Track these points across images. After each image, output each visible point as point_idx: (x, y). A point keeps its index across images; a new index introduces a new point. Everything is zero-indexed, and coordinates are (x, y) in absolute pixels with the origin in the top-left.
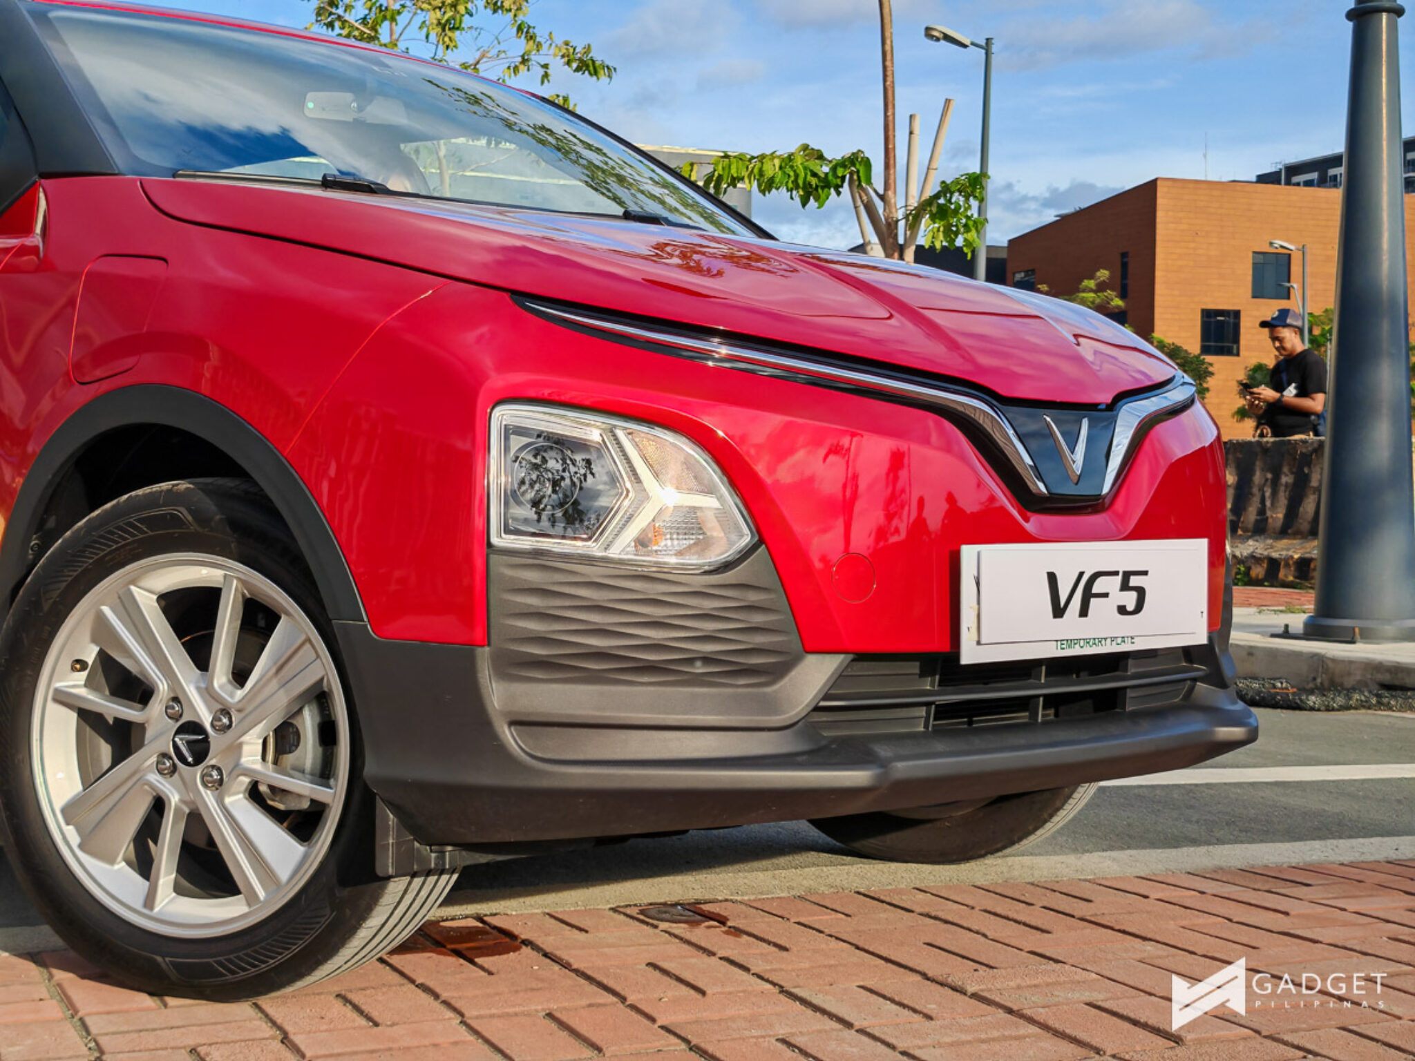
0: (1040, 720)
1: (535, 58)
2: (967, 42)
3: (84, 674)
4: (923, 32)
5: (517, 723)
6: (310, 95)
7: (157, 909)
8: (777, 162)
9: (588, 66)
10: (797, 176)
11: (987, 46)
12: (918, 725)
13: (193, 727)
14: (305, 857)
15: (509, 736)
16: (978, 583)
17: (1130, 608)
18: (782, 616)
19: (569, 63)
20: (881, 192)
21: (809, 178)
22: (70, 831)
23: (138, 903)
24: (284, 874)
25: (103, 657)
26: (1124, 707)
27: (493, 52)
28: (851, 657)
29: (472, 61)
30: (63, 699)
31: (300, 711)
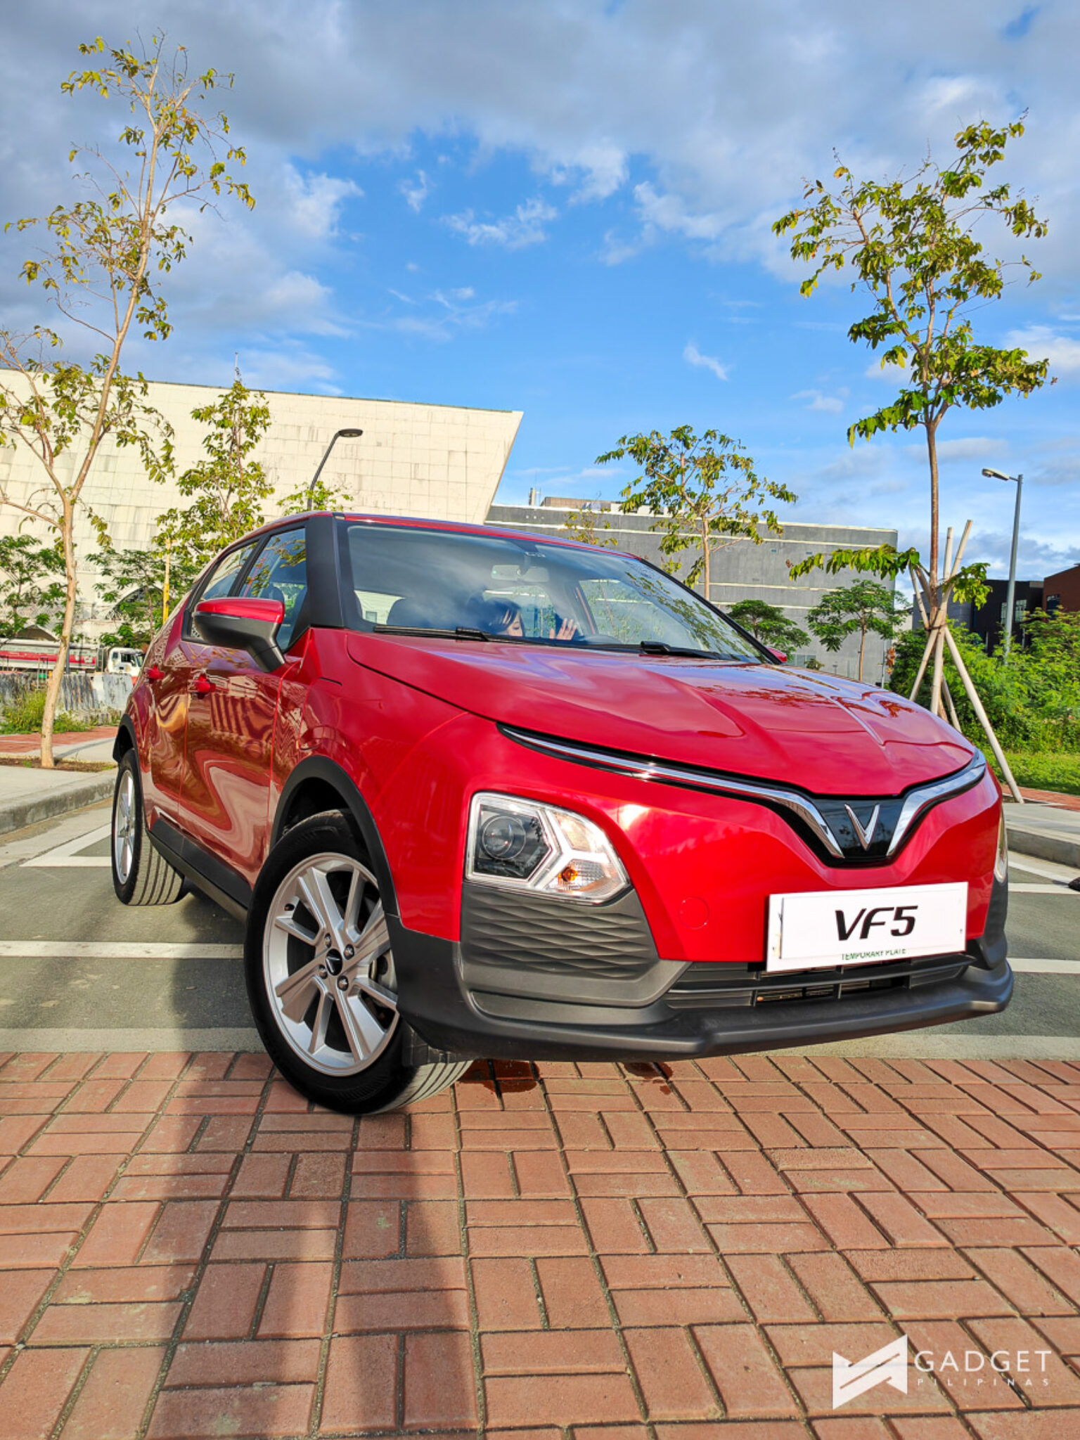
0: (839, 997)
1: (756, 492)
2: (1007, 477)
3: (292, 912)
4: (981, 472)
5: (475, 990)
6: (495, 567)
7: (316, 1053)
8: (868, 555)
9: (784, 495)
10: (878, 562)
11: (1019, 480)
12: (746, 1002)
13: (335, 953)
14: (384, 1036)
15: (470, 997)
16: (781, 919)
17: (902, 930)
18: (645, 935)
19: (774, 494)
20: (928, 570)
21: (886, 563)
22: (279, 1001)
23: (306, 1047)
24: (372, 1048)
25: (300, 903)
26: (908, 985)
27: (734, 489)
28: (690, 963)
29: (723, 493)
30: (279, 926)
31: (388, 951)
